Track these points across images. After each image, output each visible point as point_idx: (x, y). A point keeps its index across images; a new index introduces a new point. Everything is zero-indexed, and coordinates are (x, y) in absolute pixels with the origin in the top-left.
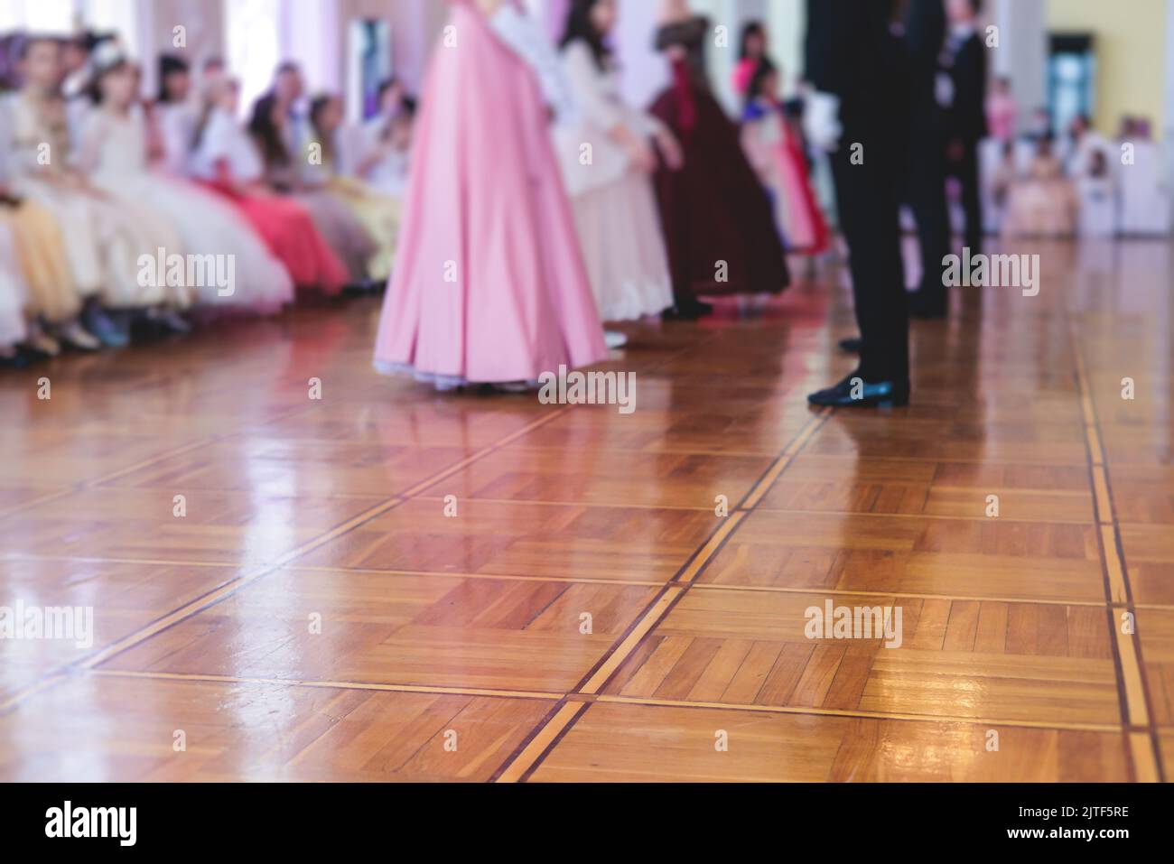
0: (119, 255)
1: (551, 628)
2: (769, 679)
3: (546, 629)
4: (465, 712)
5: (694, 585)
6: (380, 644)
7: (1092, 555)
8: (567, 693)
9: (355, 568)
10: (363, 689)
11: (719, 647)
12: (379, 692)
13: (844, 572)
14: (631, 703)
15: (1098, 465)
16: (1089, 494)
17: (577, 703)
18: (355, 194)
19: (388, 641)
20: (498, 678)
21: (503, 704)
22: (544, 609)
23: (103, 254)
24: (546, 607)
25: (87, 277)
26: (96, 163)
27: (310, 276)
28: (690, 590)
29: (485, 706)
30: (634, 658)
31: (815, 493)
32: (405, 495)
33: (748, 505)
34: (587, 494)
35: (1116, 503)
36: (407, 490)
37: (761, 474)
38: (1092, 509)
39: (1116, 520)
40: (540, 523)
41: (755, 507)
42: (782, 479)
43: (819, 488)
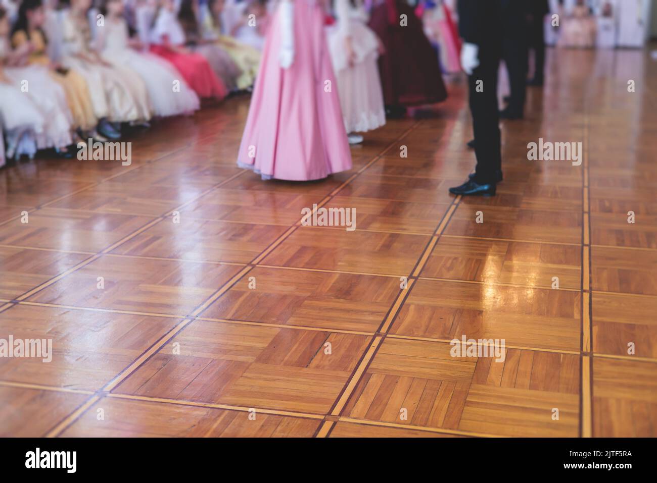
0: (116, 96)
1: (320, 366)
2: (419, 406)
3: (317, 367)
4: (279, 428)
5: (388, 336)
6: (241, 377)
7: (577, 316)
8: (325, 415)
9: (230, 320)
10: (233, 410)
11: (397, 382)
12: (240, 412)
13: (458, 326)
14: (355, 423)
15: (587, 245)
16: (580, 268)
17: (330, 422)
18: (231, 45)
19: (245, 374)
20: (295, 403)
21: (297, 422)
22: (317, 353)
23: (108, 97)
24: (318, 351)
25: (101, 110)
26: (104, 46)
27: (208, 93)
28: (386, 339)
29: (288, 424)
30: (357, 390)
31: (448, 265)
32: (253, 263)
33: (416, 274)
34: (339, 264)
35: (593, 275)
36: (254, 260)
37: (423, 250)
38: (580, 280)
39: (591, 288)
40: (317, 286)
41: (419, 276)
42: (433, 254)
43: (450, 261)
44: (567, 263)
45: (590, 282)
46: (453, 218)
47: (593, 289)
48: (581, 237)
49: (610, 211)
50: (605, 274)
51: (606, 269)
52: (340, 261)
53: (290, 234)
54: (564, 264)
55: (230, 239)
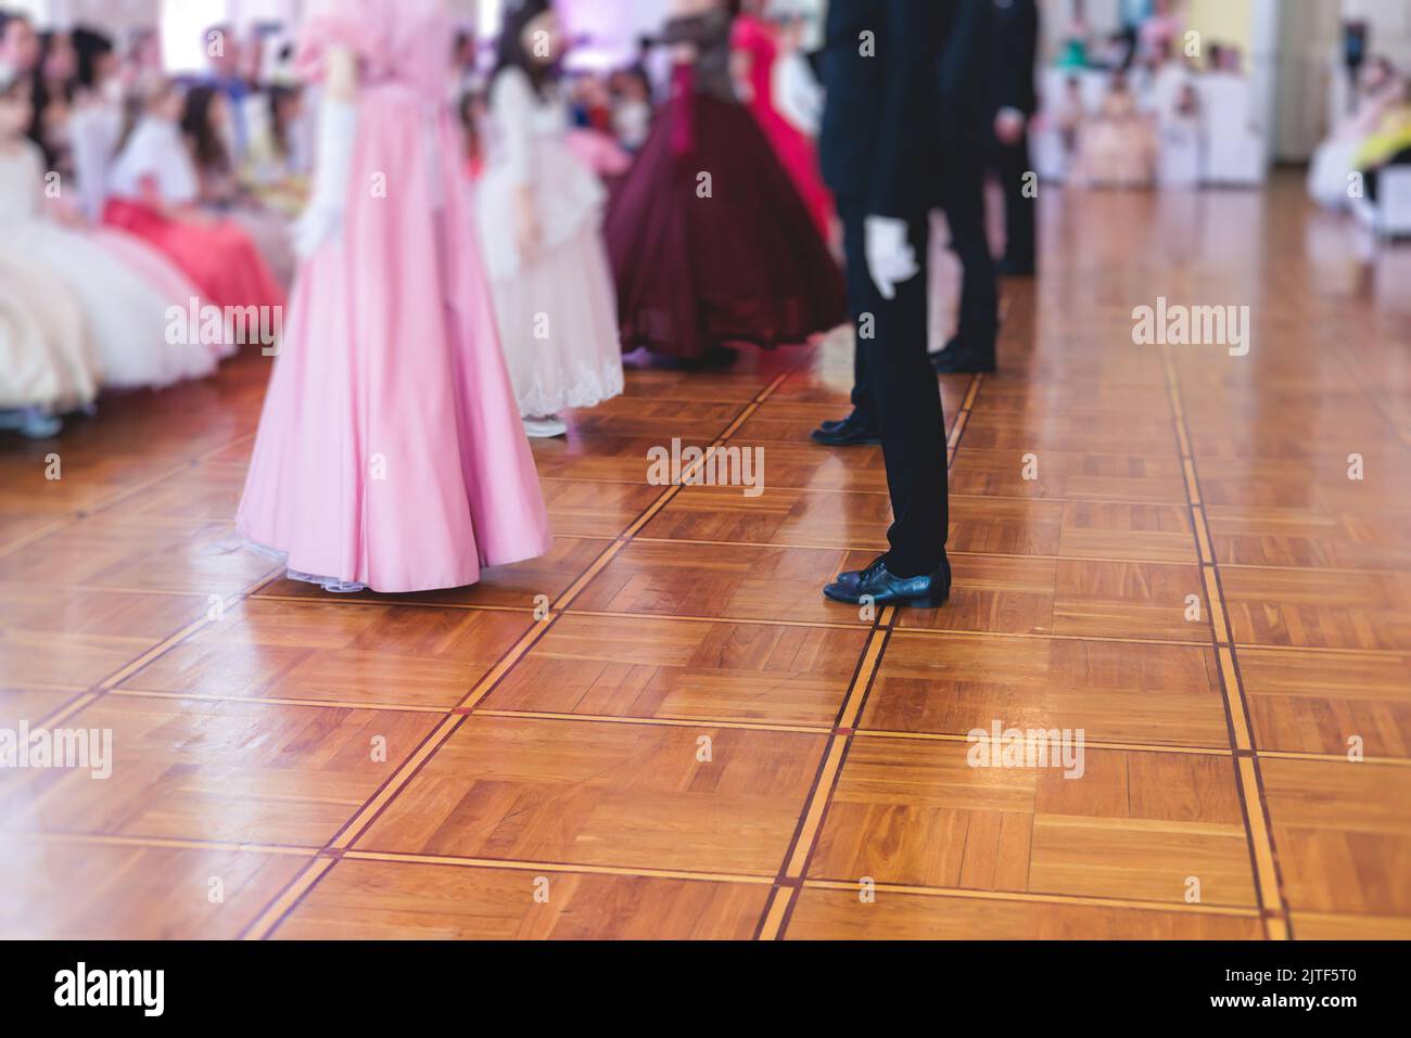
31: (882, 833)
32: (335, 845)
33: (794, 870)
34: (580, 838)
35: (1281, 857)
36: (339, 833)
37: (810, 784)
38: (1250, 874)
39: (1284, 902)
40: (517, 922)
41: (804, 875)
42: (837, 796)
43: (887, 818)
44: (1204, 815)
45: (1280, 881)
46: (881, 674)
47: (1292, 904)
48: (1225, 727)
49: (1282, 639)
50: (1314, 849)
51: (1311, 831)
52: (582, 830)
53: (444, 740)
54: (1197, 819)
55: (277, 763)
